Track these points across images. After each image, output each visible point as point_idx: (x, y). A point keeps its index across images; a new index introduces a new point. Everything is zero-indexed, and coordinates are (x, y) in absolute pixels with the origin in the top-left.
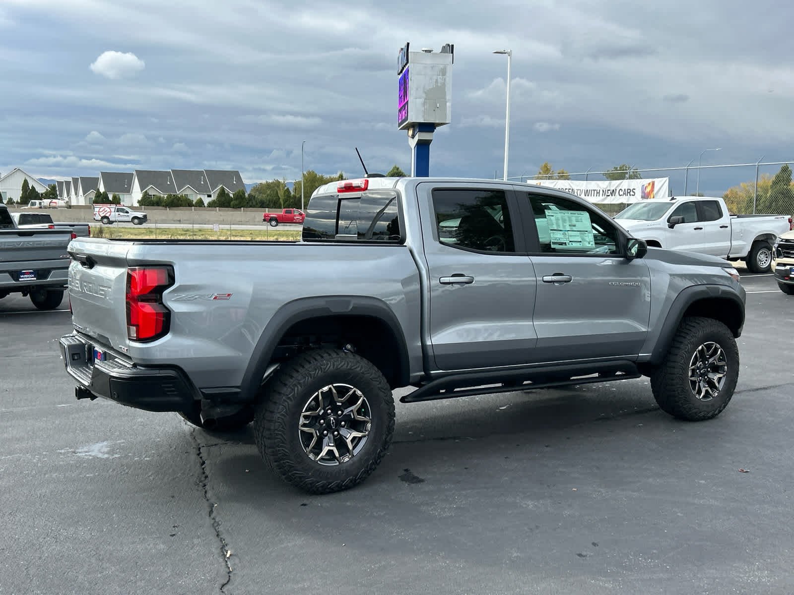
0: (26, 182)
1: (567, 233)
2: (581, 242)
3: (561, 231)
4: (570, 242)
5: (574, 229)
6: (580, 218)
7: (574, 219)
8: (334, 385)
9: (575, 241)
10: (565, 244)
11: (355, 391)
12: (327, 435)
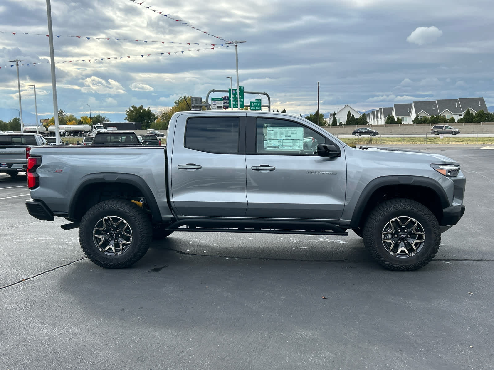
0: (349, 112)
1: (282, 141)
2: (292, 146)
3: (277, 139)
4: (283, 146)
5: (289, 138)
6: (295, 131)
7: (290, 132)
8: (111, 216)
9: (288, 146)
10: (279, 147)
11: (122, 221)
12: (111, 241)
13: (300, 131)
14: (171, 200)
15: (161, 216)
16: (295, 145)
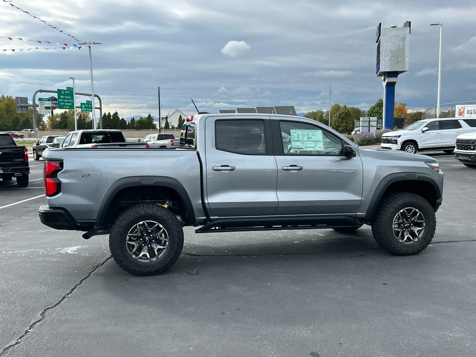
0: (180, 117)
1: (304, 142)
2: (314, 147)
3: (300, 141)
4: (306, 147)
5: (310, 140)
6: (315, 134)
7: (311, 134)
8: (146, 221)
9: (310, 147)
10: (302, 148)
11: (158, 225)
12: (144, 246)
13: (319, 134)
14: (206, 201)
15: (195, 218)
16: (316, 146)
